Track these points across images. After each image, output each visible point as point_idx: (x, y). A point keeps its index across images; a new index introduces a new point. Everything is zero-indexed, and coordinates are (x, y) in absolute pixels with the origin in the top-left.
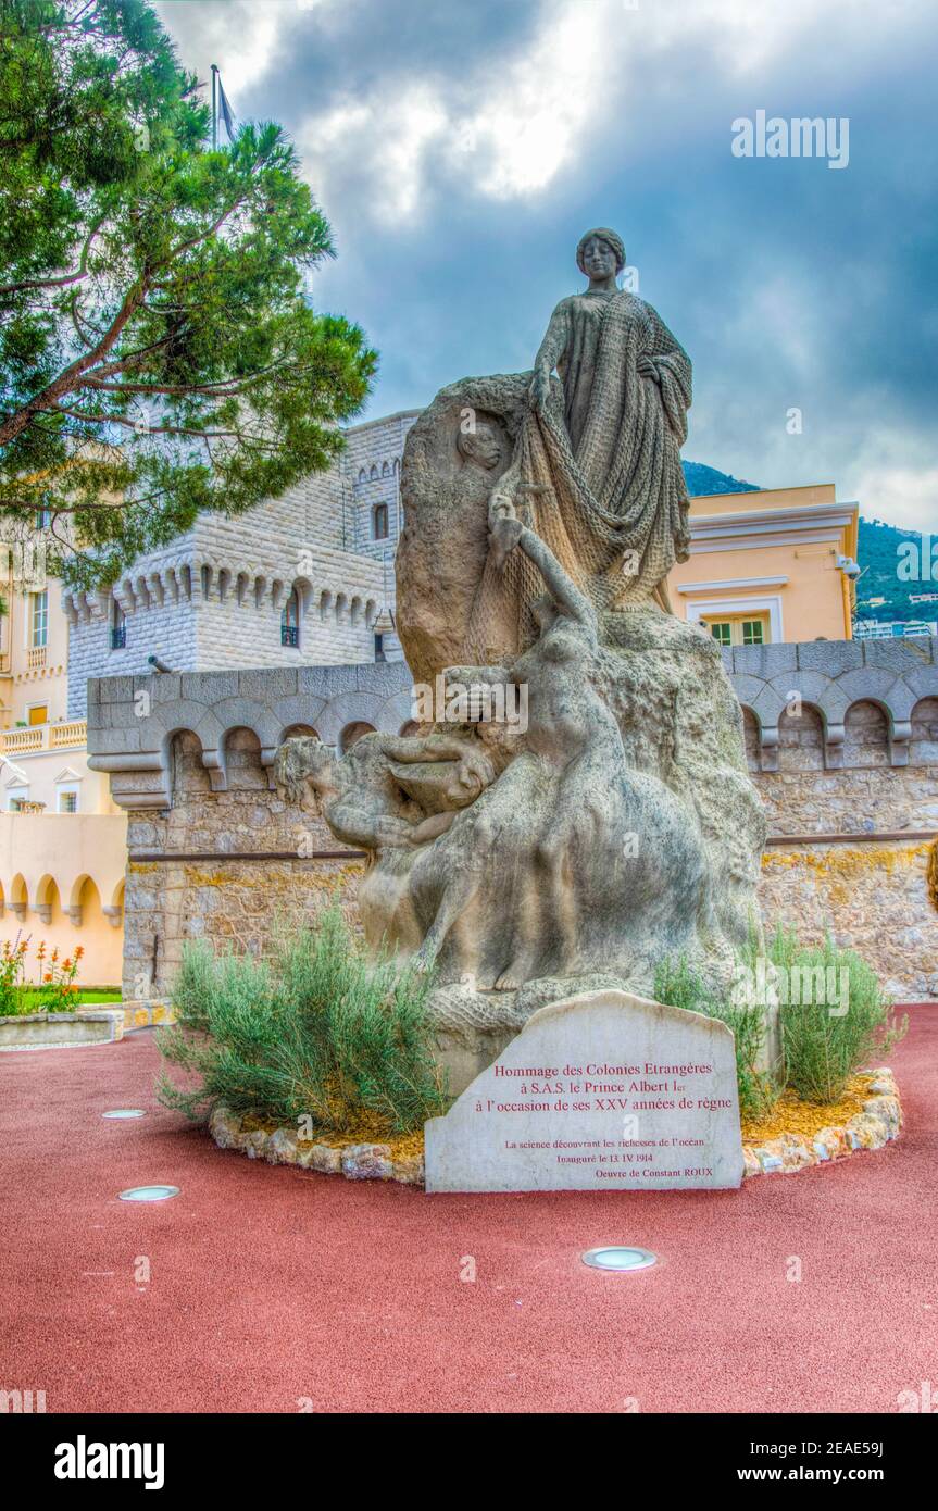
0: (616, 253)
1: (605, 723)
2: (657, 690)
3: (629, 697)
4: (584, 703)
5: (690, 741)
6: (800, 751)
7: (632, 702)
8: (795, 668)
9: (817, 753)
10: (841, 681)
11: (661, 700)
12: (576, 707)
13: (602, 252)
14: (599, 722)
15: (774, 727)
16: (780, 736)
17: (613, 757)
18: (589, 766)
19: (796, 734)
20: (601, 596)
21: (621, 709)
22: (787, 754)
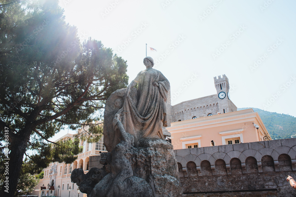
0: (150, 61)
1: (126, 165)
2: (144, 157)
3: (136, 159)
4: (121, 160)
5: (156, 169)
6: (236, 170)
7: (137, 160)
8: (233, 150)
9: (240, 170)
10: (243, 153)
11: (146, 160)
12: (119, 161)
13: (147, 61)
14: (124, 165)
15: (229, 164)
16: (231, 166)
17: (126, 173)
18: (120, 176)
19: (235, 165)
20: (141, 136)
21: (134, 162)
22: (233, 170)
